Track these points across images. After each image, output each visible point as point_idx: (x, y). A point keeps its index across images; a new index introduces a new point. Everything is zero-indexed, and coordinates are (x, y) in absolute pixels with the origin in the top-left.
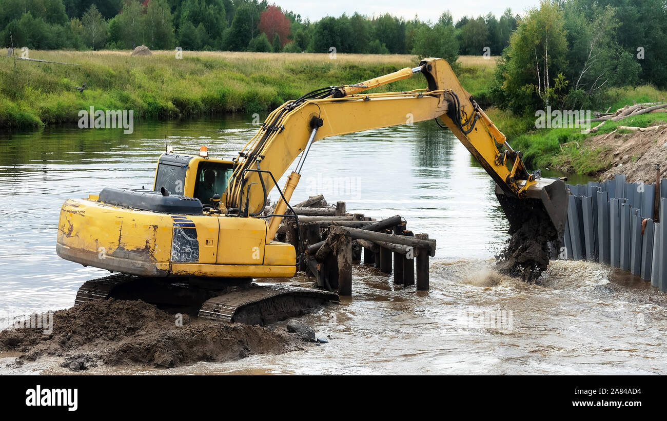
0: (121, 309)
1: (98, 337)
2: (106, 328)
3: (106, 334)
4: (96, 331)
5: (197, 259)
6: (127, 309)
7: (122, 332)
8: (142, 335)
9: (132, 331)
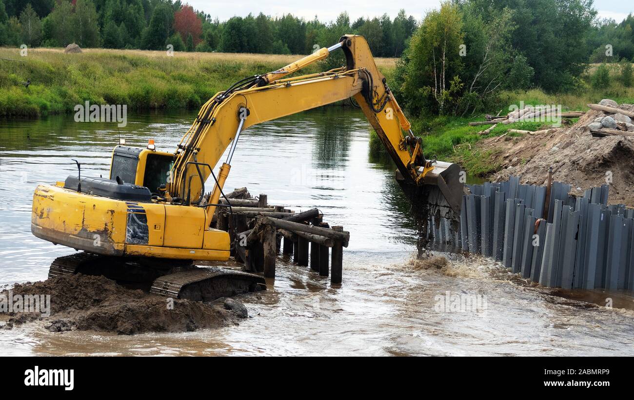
0: (88, 283)
1: (70, 306)
2: (76, 298)
3: (77, 303)
4: (69, 301)
6: (93, 283)
7: (90, 303)
8: (105, 306)
9: (97, 302)
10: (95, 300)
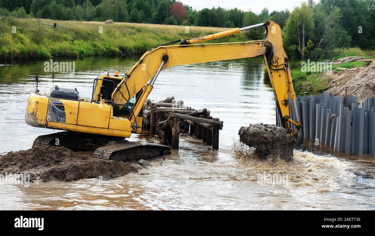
0: (53, 151)
1: (40, 165)
2: (44, 160)
3: (44, 163)
4: (39, 162)
5: (65, 121)
6: (56, 151)
7: (52, 162)
8: (62, 165)
9: (57, 162)
10: (56, 161)
